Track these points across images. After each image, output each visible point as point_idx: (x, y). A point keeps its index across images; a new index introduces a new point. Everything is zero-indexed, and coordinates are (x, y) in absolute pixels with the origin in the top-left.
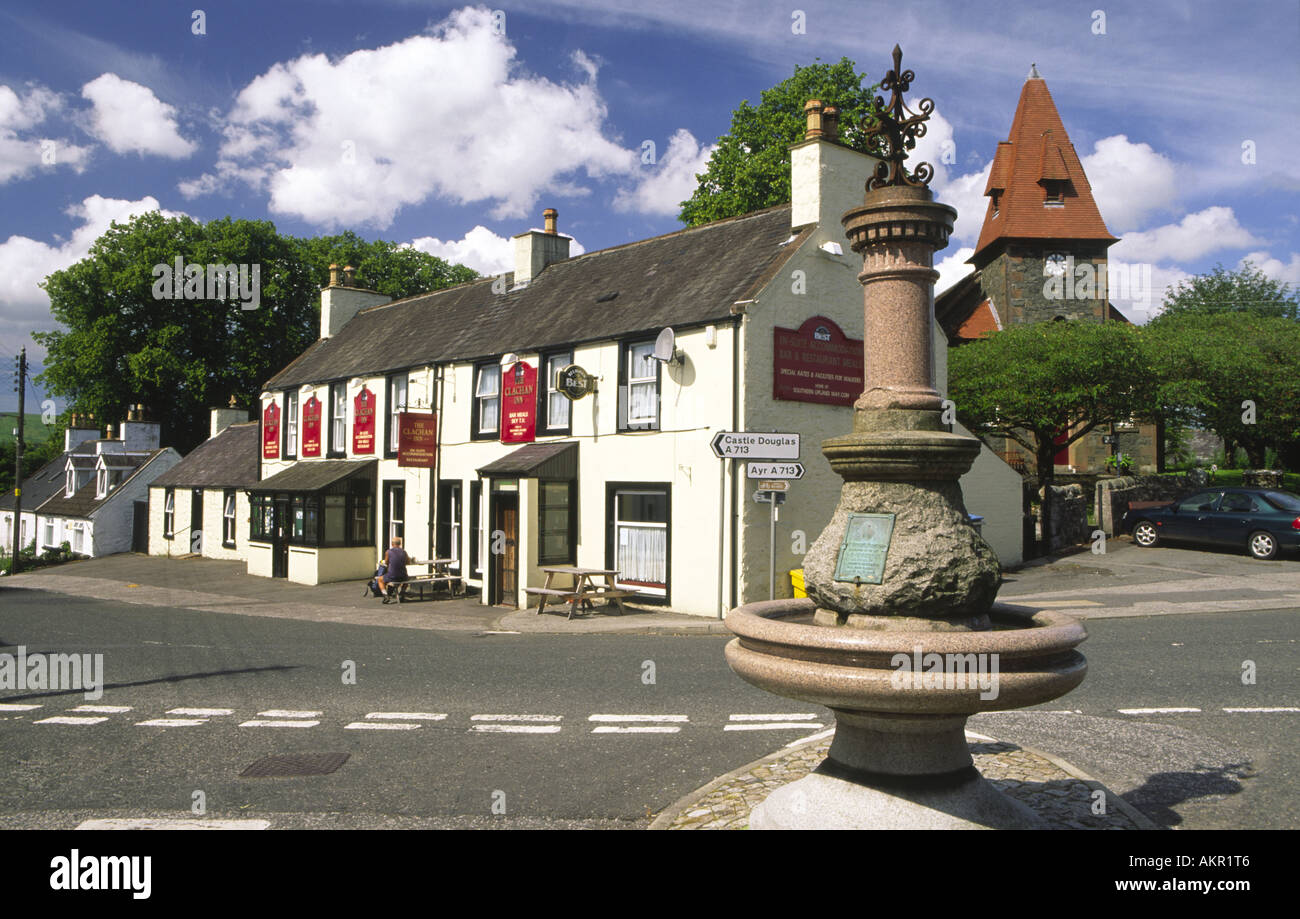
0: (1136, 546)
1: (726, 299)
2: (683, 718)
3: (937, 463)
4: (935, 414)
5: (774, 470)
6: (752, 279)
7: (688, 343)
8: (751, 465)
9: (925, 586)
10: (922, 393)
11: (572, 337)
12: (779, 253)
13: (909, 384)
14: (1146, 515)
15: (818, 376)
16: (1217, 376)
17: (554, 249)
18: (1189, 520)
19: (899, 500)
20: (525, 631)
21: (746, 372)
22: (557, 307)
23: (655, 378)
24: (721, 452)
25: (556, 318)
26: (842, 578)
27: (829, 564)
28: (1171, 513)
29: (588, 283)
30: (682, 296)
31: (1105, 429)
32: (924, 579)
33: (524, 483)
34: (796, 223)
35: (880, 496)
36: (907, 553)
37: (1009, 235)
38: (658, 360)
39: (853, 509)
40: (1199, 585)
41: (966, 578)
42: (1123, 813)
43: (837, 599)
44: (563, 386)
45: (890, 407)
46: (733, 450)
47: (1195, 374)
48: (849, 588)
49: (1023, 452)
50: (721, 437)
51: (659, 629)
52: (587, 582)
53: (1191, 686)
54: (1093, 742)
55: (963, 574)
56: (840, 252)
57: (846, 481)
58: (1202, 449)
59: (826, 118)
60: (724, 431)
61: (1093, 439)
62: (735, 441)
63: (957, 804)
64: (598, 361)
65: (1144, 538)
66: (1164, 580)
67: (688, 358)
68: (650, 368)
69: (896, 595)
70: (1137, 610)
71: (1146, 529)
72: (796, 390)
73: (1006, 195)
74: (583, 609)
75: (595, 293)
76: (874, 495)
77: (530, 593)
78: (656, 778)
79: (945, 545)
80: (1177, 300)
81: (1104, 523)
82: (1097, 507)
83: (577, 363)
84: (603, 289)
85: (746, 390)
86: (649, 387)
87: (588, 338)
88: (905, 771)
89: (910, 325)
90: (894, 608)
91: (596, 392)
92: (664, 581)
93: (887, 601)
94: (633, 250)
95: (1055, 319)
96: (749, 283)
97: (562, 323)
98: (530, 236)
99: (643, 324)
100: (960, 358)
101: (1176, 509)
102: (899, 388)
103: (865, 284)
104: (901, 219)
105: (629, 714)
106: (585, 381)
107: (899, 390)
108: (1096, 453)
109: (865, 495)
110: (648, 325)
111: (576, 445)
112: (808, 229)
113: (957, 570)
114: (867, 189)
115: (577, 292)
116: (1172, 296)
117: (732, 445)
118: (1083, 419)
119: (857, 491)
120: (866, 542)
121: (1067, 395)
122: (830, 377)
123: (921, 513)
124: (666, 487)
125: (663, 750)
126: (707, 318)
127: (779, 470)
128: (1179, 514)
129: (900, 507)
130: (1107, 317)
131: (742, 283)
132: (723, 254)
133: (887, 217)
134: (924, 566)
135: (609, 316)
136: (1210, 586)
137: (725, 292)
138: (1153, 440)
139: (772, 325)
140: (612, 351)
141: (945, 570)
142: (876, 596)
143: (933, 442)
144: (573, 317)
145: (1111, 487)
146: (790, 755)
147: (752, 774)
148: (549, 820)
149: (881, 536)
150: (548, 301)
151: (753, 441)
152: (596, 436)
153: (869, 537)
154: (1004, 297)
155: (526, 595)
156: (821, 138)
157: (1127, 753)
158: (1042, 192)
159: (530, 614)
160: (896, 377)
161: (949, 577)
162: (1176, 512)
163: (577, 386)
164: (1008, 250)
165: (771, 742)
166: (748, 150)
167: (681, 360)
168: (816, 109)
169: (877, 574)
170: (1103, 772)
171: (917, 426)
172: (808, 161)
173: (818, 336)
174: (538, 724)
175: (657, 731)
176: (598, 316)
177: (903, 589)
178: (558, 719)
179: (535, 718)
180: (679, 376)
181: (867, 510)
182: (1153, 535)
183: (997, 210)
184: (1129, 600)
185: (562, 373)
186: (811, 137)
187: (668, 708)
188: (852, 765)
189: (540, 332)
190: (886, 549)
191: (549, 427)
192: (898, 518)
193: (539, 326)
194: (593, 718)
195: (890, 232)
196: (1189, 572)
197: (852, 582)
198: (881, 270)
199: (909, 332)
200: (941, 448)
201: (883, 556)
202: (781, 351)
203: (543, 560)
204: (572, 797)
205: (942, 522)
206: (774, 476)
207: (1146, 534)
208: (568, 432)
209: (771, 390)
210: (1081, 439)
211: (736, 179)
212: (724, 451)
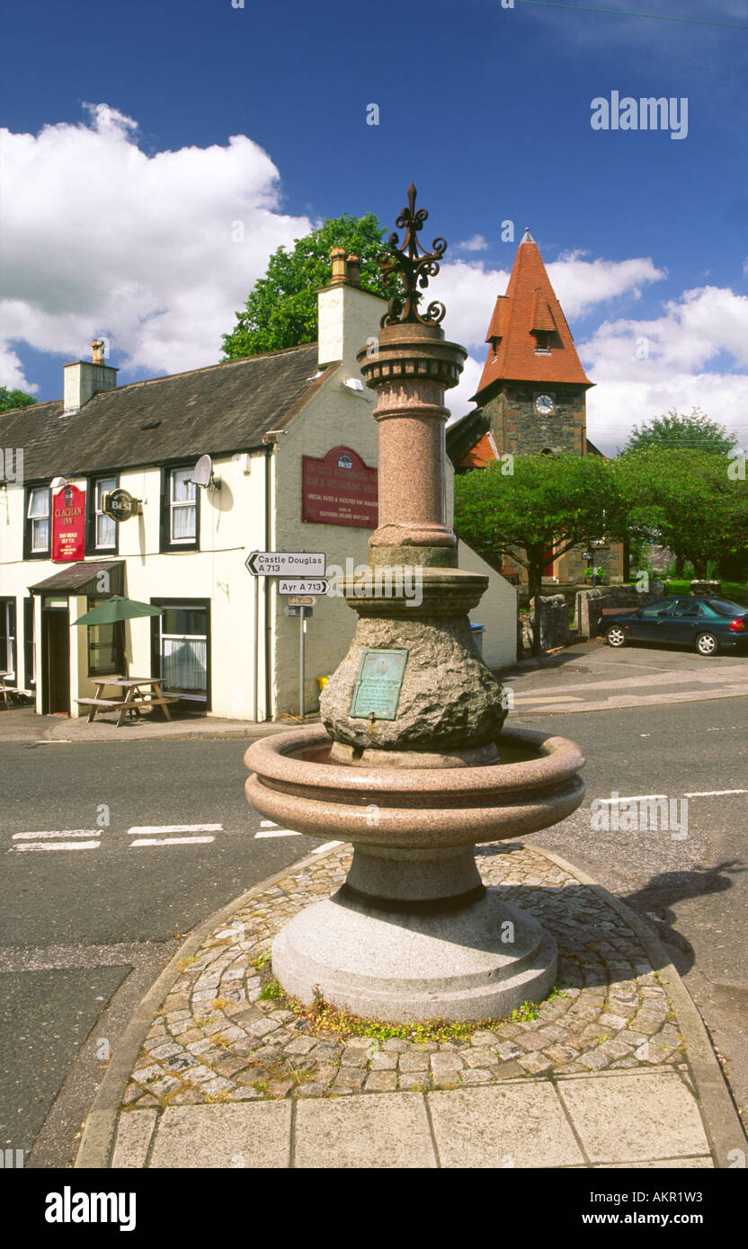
0: (608, 647)
1: (259, 429)
2: (217, 827)
3: (448, 599)
4: (446, 551)
5: (303, 587)
6: (282, 411)
7: (224, 470)
8: (282, 582)
9: (436, 721)
10: (433, 530)
11: (117, 463)
12: (308, 387)
13: (422, 521)
14: (616, 620)
15: (342, 500)
16: (674, 503)
17: (102, 379)
18: (651, 624)
19: (412, 636)
20: (76, 739)
21: (277, 496)
22: (105, 433)
23: (194, 501)
24: (255, 571)
25: (102, 444)
26: (357, 714)
27: (345, 700)
28: (637, 619)
29: (132, 411)
30: (219, 425)
31: (583, 546)
32: (435, 714)
33: (73, 600)
34: (322, 361)
35: (394, 633)
36: (420, 689)
37: (506, 378)
38: (197, 484)
39: (367, 645)
40: (658, 680)
41: (476, 711)
42: (611, 907)
43: (353, 735)
44: (109, 509)
45: (403, 544)
46: (266, 568)
47: (657, 500)
48: (364, 724)
49: (516, 566)
50: (255, 557)
51: (200, 733)
52: (136, 691)
53: (658, 774)
54: (580, 833)
55: (473, 708)
56: (361, 388)
57: (361, 616)
58: (657, 562)
59: (350, 265)
60: (257, 551)
61: (573, 555)
62: (267, 560)
63: (467, 924)
64: (142, 485)
65: (615, 639)
66: (632, 676)
67: (225, 484)
68: (190, 493)
69: (409, 731)
70: (611, 703)
71: (616, 632)
72: (322, 513)
73: (503, 342)
74: (131, 716)
75: (140, 421)
76: (388, 631)
77: (80, 704)
78: (189, 893)
79: (455, 680)
80: (640, 437)
81: (583, 628)
82: (577, 613)
83: (122, 487)
84: (146, 418)
85: (277, 513)
86: (189, 510)
87: (133, 463)
88: (419, 897)
89: (422, 462)
90: (407, 742)
91: (141, 514)
92: (205, 688)
93: (400, 736)
94: (173, 381)
95: (543, 451)
96: (281, 415)
97: (109, 449)
98: (79, 365)
99: (184, 451)
100: (465, 484)
101: (640, 615)
102: (411, 525)
103: (379, 420)
104: (415, 356)
105: (167, 825)
106: (130, 504)
107: (411, 527)
108: (575, 566)
109: (379, 631)
110: (189, 452)
111: (123, 564)
112: (333, 366)
113: (466, 704)
114: (382, 326)
115: (123, 420)
116: (636, 434)
117: (265, 564)
118: (565, 538)
119: (371, 627)
120: (381, 678)
121: (554, 517)
122: (352, 501)
123: (432, 649)
124: (206, 602)
125: (197, 861)
126: (243, 446)
127: (307, 587)
128: (643, 619)
129: (413, 643)
130: (585, 451)
131: (273, 415)
132: (257, 387)
133: (401, 354)
134: (435, 702)
135: (152, 443)
136: (668, 680)
137: (258, 423)
138: (621, 555)
139: (300, 454)
140: (154, 476)
141: (456, 704)
142: (390, 731)
143: (444, 579)
144: (119, 443)
145: (588, 597)
146: (314, 864)
147: (278, 887)
148: (80, 946)
149: (394, 672)
150: (95, 428)
151: (283, 560)
152: (143, 555)
153: (383, 673)
154: (501, 432)
155: (77, 705)
156: (344, 283)
157: (609, 842)
158: (533, 341)
159: (81, 722)
160: (408, 515)
161: (459, 711)
162: (640, 617)
163: (122, 509)
164: (505, 390)
165: (298, 849)
166: (282, 292)
167: (218, 486)
168: (340, 256)
169: (390, 710)
170: (590, 863)
171: (428, 563)
172: (333, 304)
173: (341, 464)
174: (78, 840)
175: (193, 842)
176: (143, 443)
177: (416, 724)
178: (98, 834)
179: (76, 834)
180: (216, 500)
181: (382, 646)
182: (622, 637)
183: (496, 355)
184: (604, 695)
185: (107, 497)
186: (336, 282)
187: (204, 816)
188: (369, 893)
189: (88, 457)
190: (399, 685)
191: (98, 547)
192: (411, 654)
193: (87, 451)
194: (132, 831)
195: (403, 370)
196: (650, 668)
197: (367, 718)
198: (394, 407)
199: (421, 470)
200: (452, 585)
201: (396, 693)
202: (309, 478)
203: (93, 672)
204: (105, 920)
205: (453, 657)
206: (302, 592)
207: (616, 636)
208: (115, 552)
209: (300, 513)
210: (564, 555)
211: (272, 318)
212: (258, 570)
